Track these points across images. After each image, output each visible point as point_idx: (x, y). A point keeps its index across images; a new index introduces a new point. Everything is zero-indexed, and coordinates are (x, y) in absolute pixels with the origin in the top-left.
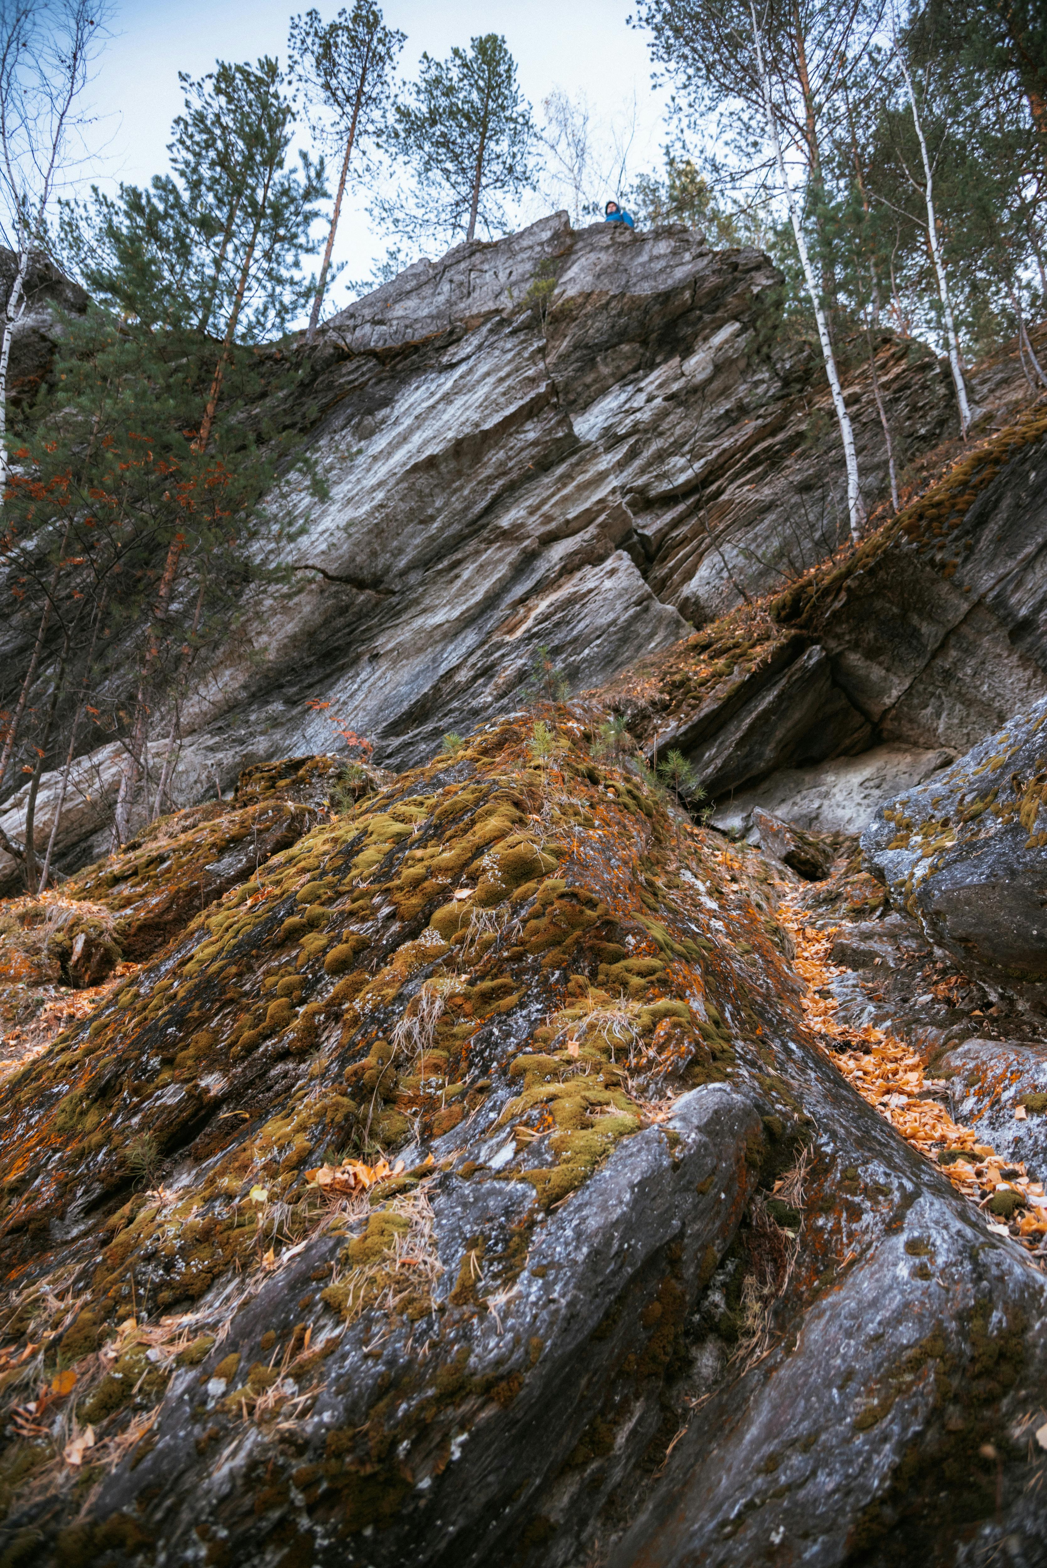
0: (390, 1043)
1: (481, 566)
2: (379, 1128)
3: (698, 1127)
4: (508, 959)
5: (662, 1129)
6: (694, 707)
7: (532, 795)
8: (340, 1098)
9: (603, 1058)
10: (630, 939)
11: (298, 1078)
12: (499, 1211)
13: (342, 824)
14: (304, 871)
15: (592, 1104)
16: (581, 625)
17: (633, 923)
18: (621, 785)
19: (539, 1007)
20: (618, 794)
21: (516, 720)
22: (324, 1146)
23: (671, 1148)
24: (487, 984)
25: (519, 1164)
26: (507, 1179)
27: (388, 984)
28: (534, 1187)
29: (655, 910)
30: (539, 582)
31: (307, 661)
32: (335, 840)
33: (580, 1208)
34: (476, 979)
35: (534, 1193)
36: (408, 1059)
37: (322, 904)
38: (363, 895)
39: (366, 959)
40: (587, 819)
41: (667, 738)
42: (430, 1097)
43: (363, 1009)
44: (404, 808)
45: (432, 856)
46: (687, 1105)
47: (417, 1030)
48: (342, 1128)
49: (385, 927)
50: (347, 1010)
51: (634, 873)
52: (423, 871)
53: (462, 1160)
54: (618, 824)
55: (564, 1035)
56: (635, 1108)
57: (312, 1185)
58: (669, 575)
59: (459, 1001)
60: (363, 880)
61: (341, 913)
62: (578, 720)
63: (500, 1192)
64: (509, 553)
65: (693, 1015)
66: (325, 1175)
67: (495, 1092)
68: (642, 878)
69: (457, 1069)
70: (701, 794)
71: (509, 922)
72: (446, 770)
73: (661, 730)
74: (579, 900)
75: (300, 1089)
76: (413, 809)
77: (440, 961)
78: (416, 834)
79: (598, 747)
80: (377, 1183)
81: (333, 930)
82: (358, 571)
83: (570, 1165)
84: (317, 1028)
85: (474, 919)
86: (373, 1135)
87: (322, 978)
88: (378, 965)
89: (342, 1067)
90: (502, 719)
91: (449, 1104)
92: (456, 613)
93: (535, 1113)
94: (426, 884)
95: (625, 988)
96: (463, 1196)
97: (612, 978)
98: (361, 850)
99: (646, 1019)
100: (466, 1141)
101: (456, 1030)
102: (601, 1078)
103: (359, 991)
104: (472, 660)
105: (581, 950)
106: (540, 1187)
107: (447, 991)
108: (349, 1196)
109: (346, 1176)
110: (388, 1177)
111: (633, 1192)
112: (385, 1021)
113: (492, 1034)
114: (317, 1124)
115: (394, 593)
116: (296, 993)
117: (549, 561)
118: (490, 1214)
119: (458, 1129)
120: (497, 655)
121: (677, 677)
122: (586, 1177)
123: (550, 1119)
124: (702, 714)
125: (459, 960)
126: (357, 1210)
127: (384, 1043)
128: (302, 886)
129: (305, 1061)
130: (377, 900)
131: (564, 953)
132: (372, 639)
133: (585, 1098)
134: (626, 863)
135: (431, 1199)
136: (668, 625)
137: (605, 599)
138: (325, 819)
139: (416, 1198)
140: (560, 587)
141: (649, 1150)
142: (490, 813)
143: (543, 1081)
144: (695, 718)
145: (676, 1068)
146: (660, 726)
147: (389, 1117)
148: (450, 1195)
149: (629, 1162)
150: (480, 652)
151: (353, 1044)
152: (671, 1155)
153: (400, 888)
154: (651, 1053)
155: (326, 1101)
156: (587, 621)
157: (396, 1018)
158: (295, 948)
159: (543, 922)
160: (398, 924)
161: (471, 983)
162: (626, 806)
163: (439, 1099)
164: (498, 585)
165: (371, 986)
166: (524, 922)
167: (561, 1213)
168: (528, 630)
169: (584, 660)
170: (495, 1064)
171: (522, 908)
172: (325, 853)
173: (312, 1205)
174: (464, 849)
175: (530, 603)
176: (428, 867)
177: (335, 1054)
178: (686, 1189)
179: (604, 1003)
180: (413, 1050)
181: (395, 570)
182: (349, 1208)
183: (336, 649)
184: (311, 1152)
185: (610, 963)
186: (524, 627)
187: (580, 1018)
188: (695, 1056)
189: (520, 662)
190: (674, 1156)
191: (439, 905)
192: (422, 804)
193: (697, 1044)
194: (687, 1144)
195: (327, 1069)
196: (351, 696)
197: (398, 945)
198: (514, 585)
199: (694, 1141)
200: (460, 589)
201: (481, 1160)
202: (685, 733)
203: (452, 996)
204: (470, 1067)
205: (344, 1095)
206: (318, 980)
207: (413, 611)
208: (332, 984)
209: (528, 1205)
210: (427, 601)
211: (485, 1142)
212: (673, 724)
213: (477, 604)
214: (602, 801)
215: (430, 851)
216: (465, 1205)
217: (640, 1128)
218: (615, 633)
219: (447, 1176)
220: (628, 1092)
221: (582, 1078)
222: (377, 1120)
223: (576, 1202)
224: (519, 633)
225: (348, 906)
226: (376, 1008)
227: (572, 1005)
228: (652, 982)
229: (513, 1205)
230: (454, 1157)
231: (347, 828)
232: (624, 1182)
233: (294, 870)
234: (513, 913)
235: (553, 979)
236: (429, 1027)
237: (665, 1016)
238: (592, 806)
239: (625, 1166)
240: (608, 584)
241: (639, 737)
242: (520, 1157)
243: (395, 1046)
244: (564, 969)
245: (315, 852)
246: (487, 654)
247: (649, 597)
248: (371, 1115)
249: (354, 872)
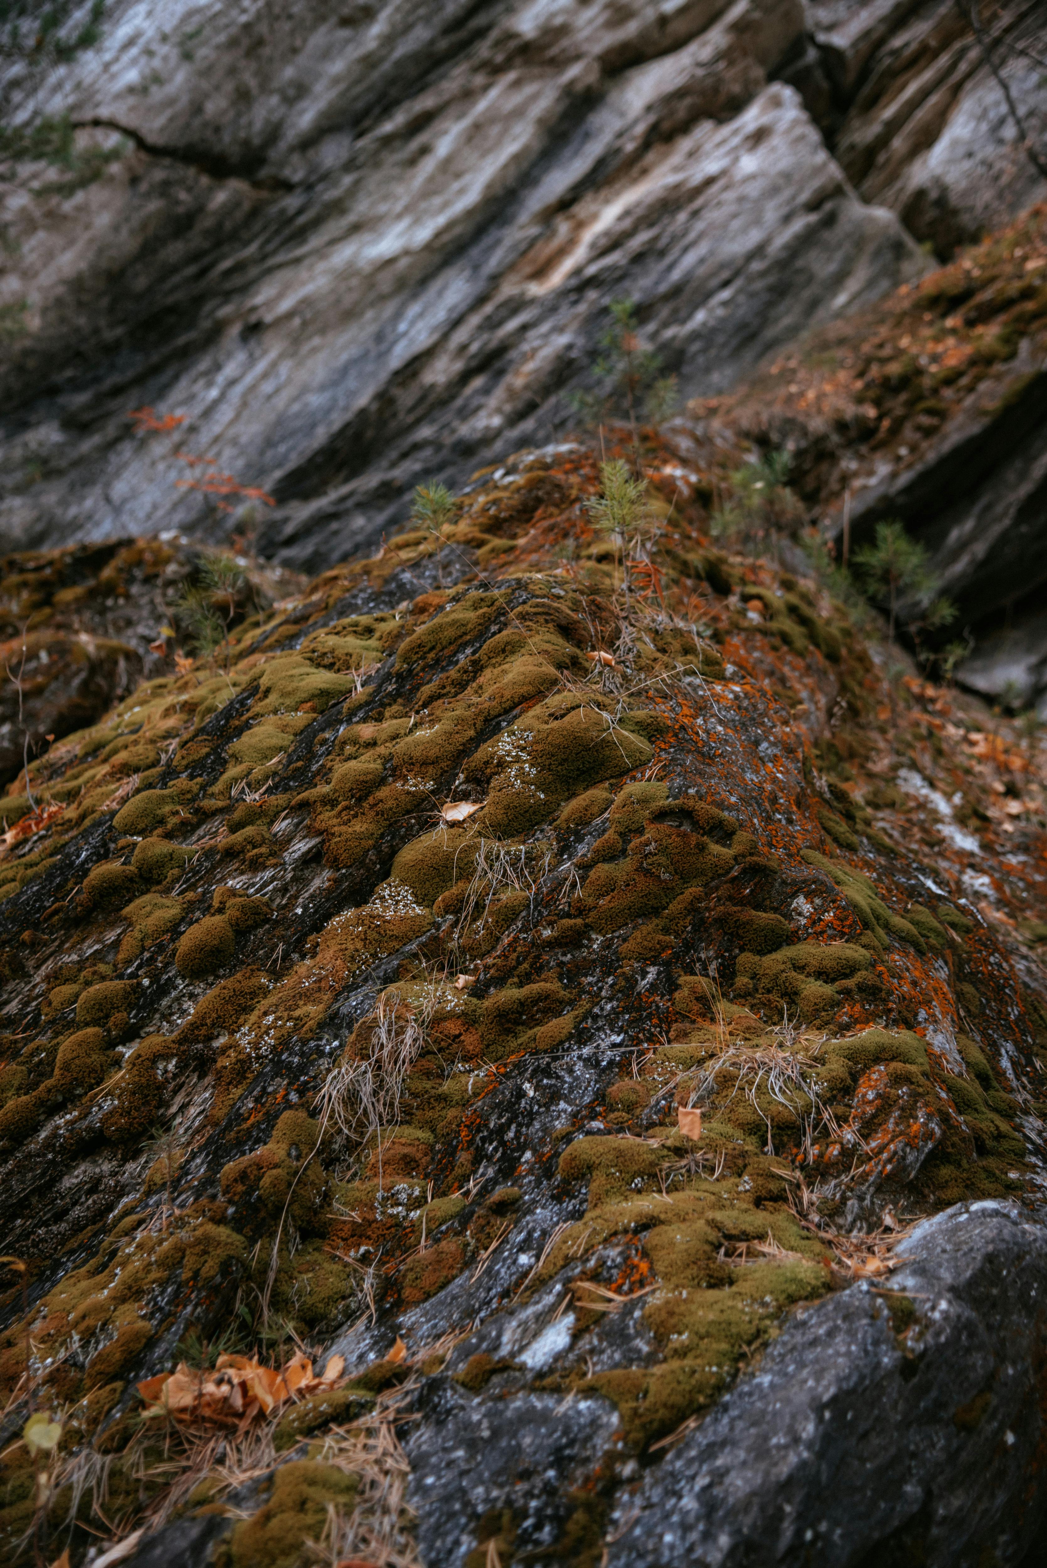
0: (314, 1113)
1: (477, 127)
2: (290, 1292)
3: (952, 1289)
4: (551, 944)
5: (877, 1290)
6: (928, 432)
7: (597, 611)
8: (210, 1228)
9: (750, 1145)
10: (803, 905)
11: (121, 1191)
12: (543, 1457)
13: (201, 675)
14: (126, 770)
15: (729, 1237)
16: (690, 259)
17: (806, 872)
18: (776, 595)
19: (618, 1039)
20: (768, 611)
21: (559, 460)
22: (178, 1328)
23: (898, 1330)
24: (509, 994)
25: (582, 1359)
26: (558, 1390)
27: (307, 996)
28: (614, 1406)
29: (851, 848)
30: (601, 163)
31: (110, 335)
32: (189, 708)
33: (710, 1451)
34: (488, 984)
35: (615, 1419)
36: (351, 1146)
37: (169, 836)
38: (254, 816)
39: (261, 945)
40: (709, 661)
41: (870, 499)
42: (396, 1223)
43: (256, 1047)
44: (332, 640)
45: (395, 737)
46: (927, 1243)
47: (367, 1089)
48: (215, 1290)
49: (300, 880)
50: (224, 1050)
51: (806, 773)
52: (377, 766)
53: (465, 1351)
54: (771, 674)
55: (671, 1095)
56: (818, 1247)
57: (155, 1411)
58: (883, 140)
59: (452, 1027)
60: (253, 786)
61: (209, 853)
62: (684, 462)
63: (545, 1417)
64: (534, 97)
65: (935, 1059)
66: (181, 1388)
67: (530, 1211)
68: (822, 782)
69: (451, 1165)
70: (946, 612)
71: (553, 868)
72: (415, 565)
73: (857, 483)
74: (695, 825)
75: (126, 1213)
76: (352, 643)
77: (413, 947)
78: (360, 692)
79: (729, 517)
80: (289, 1402)
81: (193, 887)
82: (209, 133)
83: (688, 1362)
84: (161, 1087)
85: (483, 864)
86: (279, 1303)
87: (170, 984)
88: (286, 956)
89: (215, 1165)
90: (529, 457)
91: (435, 1238)
92: (423, 234)
93: (613, 1253)
94: (383, 793)
95: (792, 1002)
96: (468, 1426)
97: (765, 982)
98: (247, 726)
99: (837, 1066)
100: (470, 1313)
101: (447, 1086)
102: (746, 1184)
103: (247, 1009)
104: (460, 336)
105: (700, 925)
106: (627, 1406)
107: (428, 1007)
108: (230, 1431)
109: (225, 1388)
110: (311, 1389)
111: (820, 1420)
112: (302, 1069)
113: (521, 1094)
114: (163, 1284)
115: (288, 187)
116: (118, 1017)
117: (622, 114)
118: (526, 1463)
119: (454, 1288)
120: (513, 324)
121: (894, 369)
122: (721, 1387)
123: (644, 1266)
124: (946, 447)
125: (452, 945)
126: (247, 1462)
127: (302, 1114)
128: (124, 800)
129: (135, 1156)
130: (282, 826)
131: (666, 931)
132: (245, 289)
133: (714, 1224)
134: (790, 751)
135: (402, 1434)
136: (877, 253)
137: (741, 199)
138: (165, 665)
139: (370, 1432)
140: (645, 172)
141: (851, 1333)
142: (508, 650)
143: (627, 1190)
144: (931, 457)
145: (901, 1168)
146: (856, 474)
147: (311, 1267)
148: (440, 1424)
149: (810, 1355)
150: (475, 320)
151: (237, 1117)
152: (898, 1345)
153: (330, 802)
154: (849, 1135)
155: (183, 1234)
156: (702, 249)
157: (324, 1063)
158: (112, 925)
159: (623, 868)
160: (327, 874)
161: (478, 991)
162: (785, 638)
163: (414, 1227)
164: (512, 172)
165: (272, 999)
166: (585, 867)
167: (673, 1463)
168: (577, 271)
169: (695, 336)
170: (528, 1155)
171: (580, 839)
172: (168, 735)
173: (153, 1455)
174: (459, 721)
175: (581, 210)
176: (390, 758)
177: (200, 1140)
178: (931, 1417)
179: (749, 1034)
180: (361, 1127)
181: (291, 136)
182: (232, 1456)
183: (171, 310)
184: (152, 1342)
185: (761, 953)
186: (568, 265)
187: (701, 1062)
188: (940, 1143)
189: (563, 340)
190: (904, 1348)
191: (410, 835)
192: (369, 631)
193: (945, 1119)
194: (930, 1323)
195: (184, 1169)
196: (208, 413)
197: (328, 917)
198: (546, 169)
199: (946, 1316)
200: (431, 179)
201: (504, 1351)
202: (908, 490)
203: (439, 1019)
204: (476, 1162)
205: (219, 1220)
206: (163, 990)
207: (334, 227)
208: (192, 996)
209: (602, 1444)
210: (361, 208)
211: (512, 1313)
212: (883, 469)
213: (469, 213)
214: (736, 628)
215: (389, 725)
216: (473, 1445)
217: (830, 1287)
218: (763, 274)
219: (435, 1386)
220: (804, 1216)
221: (707, 1184)
222: (287, 1273)
223: (703, 1440)
224: (557, 278)
225: (223, 839)
226: (284, 1043)
227: (683, 1036)
228: (847, 992)
229: (571, 1443)
230: (446, 1347)
231: (213, 682)
232: (801, 1398)
233: (105, 769)
234: (561, 852)
235: (643, 984)
236: (394, 1082)
237: (877, 1060)
238: (717, 637)
239: (801, 1365)
240: (749, 163)
241: (811, 498)
242: (584, 1344)
243: (324, 1121)
244: (667, 964)
245: (148, 733)
246: (491, 324)
247: (836, 192)
248: (275, 1262)
249: (233, 771)
